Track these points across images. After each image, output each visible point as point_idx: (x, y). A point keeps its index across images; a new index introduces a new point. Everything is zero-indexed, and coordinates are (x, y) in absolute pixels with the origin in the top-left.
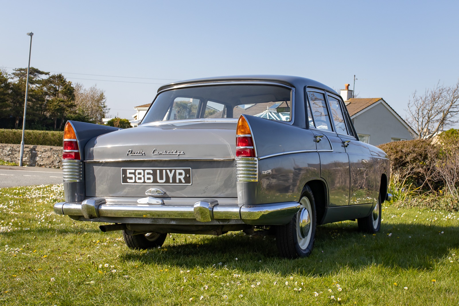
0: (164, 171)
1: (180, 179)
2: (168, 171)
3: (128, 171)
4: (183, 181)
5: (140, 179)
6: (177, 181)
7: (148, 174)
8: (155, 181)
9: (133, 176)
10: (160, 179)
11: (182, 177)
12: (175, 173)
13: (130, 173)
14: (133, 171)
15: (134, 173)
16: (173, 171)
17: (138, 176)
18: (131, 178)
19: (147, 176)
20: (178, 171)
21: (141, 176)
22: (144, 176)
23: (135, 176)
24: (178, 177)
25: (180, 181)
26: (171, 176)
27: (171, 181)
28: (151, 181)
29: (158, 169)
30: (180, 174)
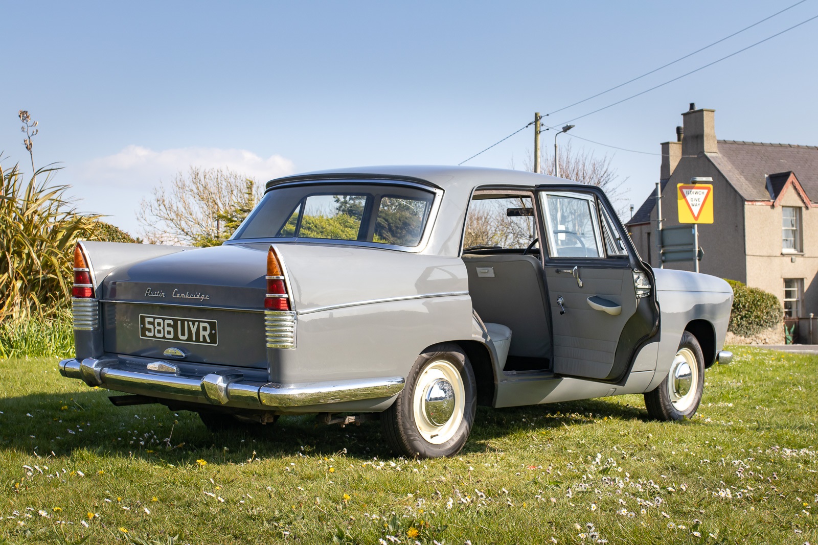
0: (186, 323)
1: (204, 336)
2: (190, 323)
3: (147, 320)
4: (208, 340)
5: (159, 332)
6: (201, 340)
7: (169, 325)
8: (176, 337)
9: (151, 326)
10: (182, 335)
11: (207, 333)
12: (199, 326)
13: (149, 323)
14: (152, 320)
15: (153, 323)
16: (196, 324)
17: (158, 328)
18: (150, 330)
19: (167, 329)
20: (202, 325)
21: (161, 328)
22: (164, 328)
23: (155, 328)
24: (202, 333)
25: (205, 341)
26: (194, 330)
27: (194, 339)
28: (172, 336)
29: (179, 320)
30: (205, 329)
